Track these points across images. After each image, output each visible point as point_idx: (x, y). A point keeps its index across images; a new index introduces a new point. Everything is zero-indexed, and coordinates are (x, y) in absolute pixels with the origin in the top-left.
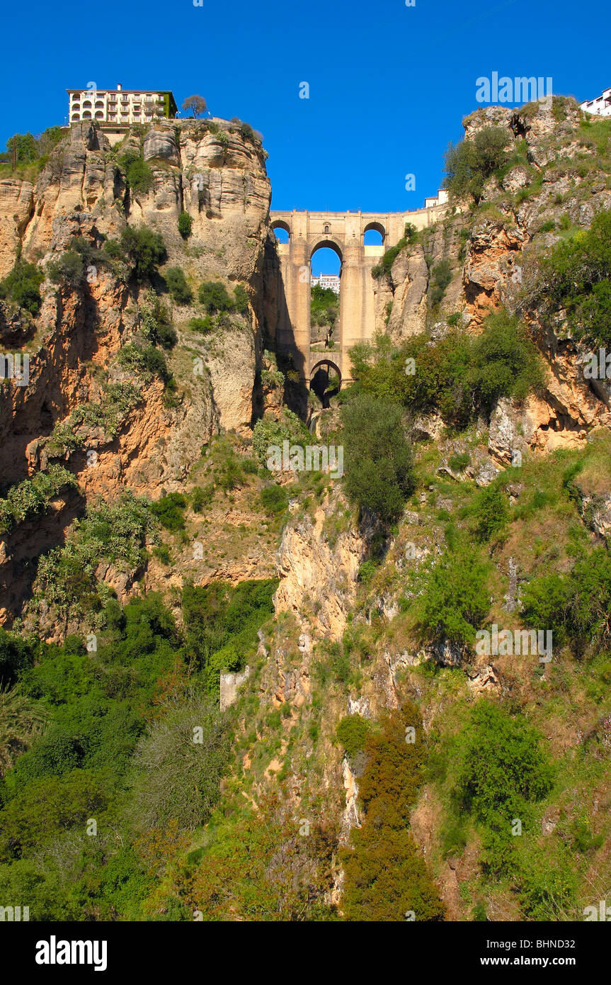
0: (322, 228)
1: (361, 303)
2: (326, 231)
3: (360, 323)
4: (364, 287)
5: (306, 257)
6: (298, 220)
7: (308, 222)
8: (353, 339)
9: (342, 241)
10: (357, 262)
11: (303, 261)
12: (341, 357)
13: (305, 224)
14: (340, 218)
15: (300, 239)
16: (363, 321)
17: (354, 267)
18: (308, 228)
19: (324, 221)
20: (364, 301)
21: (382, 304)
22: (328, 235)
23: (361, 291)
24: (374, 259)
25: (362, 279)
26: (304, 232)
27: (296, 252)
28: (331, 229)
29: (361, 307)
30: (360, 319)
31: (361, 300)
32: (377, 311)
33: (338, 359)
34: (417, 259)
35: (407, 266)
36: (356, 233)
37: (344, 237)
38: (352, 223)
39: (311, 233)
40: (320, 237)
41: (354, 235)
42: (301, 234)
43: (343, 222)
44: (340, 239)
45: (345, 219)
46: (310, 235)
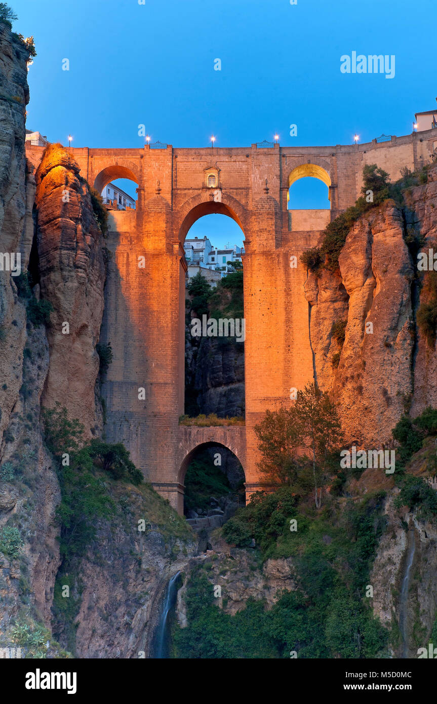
0: (203, 179)
1: (282, 325)
2: (211, 183)
3: (282, 365)
4: (288, 292)
5: (169, 236)
6: (155, 164)
7: (174, 168)
8: (266, 399)
9: (243, 202)
10: (272, 243)
11: (161, 244)
12: (242, 434)
13: (167, 172)
14: (239, 158)
15: (156, 202)
16: (288, 361)
18: (174, 180)
19: (205, 166)
20: (288, 321)
21: (327, 327)
22: (213, 192)
23: (281, 299)
24: (308, 235)
25: (283, 277)
26: (166, 186)
27: (149, 227)
28: (223, 180)
29: (282, 332)
30: (282, 357)
31: (282, 318)
32: (313, 339)
33: (237, 440)
36: (269, 186)
37: (247, 195)
38: (262, 168)
39: (181, 189)
40: (199, 195)
41: (267, 189)
42: (160, 190)
43: (244, 167)
44: (238, 198)
45: (249, 160)
46: (179, 192)
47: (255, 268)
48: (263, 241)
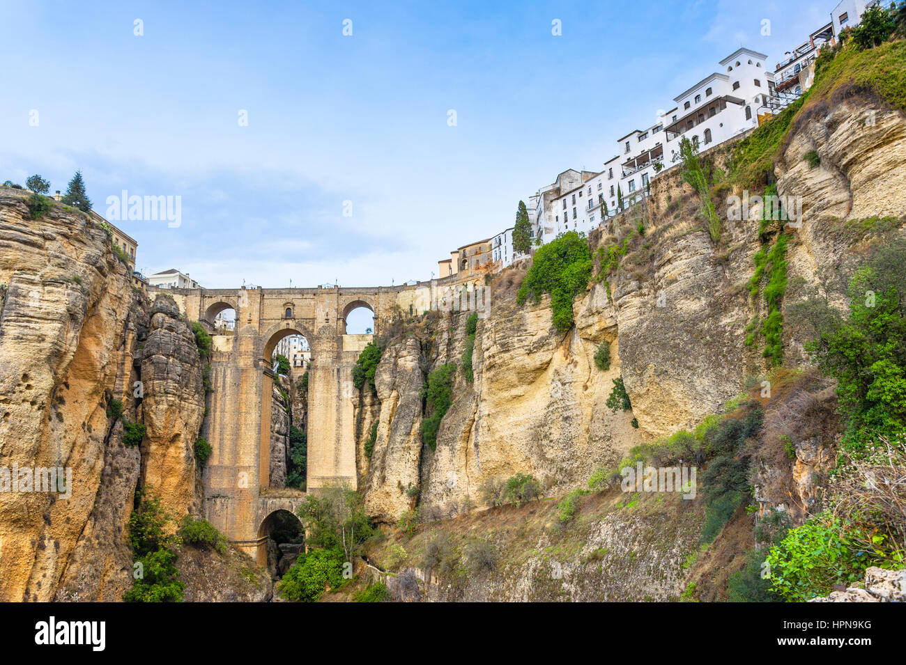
0: (282, 312)
1: (334, 422)
2: (288, 315)
3: (333, 452)
4: (339, 397)
5: (256, 355)
6: (248, 300)
7: (261, 304)
8: (323, 478)
9: (310, 329)
10: (330, 360)
11: (250, 361)
13: (257, 306)
14: (308, 296)
15: (248, 329)
16: (337, 450)
17: (323, 368)
18: (261, 312)
19: (284, 301)
20: (339, 420)
22: (290, 322)
23: (334, 403)
24: (356, 354)
25: (336, 385)
26: (256, 317)
27: (242, 348)
28: (297, 312)
29: (334, 428)
31: (334, 417)
34: (409, 362)
35: (395, 370)
36: (329, 317)
37: (313, 323)
38: (325, 303)
39: (266, 320)
40: (279, 323)
41: (328, 320)
42: (250, 320)
43: (312, 302)
44: (307, 326)
45: (316, 297)
46: (265, 321)
47: (317, 379)
48: (324, 359)
